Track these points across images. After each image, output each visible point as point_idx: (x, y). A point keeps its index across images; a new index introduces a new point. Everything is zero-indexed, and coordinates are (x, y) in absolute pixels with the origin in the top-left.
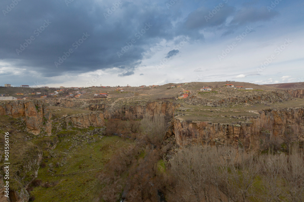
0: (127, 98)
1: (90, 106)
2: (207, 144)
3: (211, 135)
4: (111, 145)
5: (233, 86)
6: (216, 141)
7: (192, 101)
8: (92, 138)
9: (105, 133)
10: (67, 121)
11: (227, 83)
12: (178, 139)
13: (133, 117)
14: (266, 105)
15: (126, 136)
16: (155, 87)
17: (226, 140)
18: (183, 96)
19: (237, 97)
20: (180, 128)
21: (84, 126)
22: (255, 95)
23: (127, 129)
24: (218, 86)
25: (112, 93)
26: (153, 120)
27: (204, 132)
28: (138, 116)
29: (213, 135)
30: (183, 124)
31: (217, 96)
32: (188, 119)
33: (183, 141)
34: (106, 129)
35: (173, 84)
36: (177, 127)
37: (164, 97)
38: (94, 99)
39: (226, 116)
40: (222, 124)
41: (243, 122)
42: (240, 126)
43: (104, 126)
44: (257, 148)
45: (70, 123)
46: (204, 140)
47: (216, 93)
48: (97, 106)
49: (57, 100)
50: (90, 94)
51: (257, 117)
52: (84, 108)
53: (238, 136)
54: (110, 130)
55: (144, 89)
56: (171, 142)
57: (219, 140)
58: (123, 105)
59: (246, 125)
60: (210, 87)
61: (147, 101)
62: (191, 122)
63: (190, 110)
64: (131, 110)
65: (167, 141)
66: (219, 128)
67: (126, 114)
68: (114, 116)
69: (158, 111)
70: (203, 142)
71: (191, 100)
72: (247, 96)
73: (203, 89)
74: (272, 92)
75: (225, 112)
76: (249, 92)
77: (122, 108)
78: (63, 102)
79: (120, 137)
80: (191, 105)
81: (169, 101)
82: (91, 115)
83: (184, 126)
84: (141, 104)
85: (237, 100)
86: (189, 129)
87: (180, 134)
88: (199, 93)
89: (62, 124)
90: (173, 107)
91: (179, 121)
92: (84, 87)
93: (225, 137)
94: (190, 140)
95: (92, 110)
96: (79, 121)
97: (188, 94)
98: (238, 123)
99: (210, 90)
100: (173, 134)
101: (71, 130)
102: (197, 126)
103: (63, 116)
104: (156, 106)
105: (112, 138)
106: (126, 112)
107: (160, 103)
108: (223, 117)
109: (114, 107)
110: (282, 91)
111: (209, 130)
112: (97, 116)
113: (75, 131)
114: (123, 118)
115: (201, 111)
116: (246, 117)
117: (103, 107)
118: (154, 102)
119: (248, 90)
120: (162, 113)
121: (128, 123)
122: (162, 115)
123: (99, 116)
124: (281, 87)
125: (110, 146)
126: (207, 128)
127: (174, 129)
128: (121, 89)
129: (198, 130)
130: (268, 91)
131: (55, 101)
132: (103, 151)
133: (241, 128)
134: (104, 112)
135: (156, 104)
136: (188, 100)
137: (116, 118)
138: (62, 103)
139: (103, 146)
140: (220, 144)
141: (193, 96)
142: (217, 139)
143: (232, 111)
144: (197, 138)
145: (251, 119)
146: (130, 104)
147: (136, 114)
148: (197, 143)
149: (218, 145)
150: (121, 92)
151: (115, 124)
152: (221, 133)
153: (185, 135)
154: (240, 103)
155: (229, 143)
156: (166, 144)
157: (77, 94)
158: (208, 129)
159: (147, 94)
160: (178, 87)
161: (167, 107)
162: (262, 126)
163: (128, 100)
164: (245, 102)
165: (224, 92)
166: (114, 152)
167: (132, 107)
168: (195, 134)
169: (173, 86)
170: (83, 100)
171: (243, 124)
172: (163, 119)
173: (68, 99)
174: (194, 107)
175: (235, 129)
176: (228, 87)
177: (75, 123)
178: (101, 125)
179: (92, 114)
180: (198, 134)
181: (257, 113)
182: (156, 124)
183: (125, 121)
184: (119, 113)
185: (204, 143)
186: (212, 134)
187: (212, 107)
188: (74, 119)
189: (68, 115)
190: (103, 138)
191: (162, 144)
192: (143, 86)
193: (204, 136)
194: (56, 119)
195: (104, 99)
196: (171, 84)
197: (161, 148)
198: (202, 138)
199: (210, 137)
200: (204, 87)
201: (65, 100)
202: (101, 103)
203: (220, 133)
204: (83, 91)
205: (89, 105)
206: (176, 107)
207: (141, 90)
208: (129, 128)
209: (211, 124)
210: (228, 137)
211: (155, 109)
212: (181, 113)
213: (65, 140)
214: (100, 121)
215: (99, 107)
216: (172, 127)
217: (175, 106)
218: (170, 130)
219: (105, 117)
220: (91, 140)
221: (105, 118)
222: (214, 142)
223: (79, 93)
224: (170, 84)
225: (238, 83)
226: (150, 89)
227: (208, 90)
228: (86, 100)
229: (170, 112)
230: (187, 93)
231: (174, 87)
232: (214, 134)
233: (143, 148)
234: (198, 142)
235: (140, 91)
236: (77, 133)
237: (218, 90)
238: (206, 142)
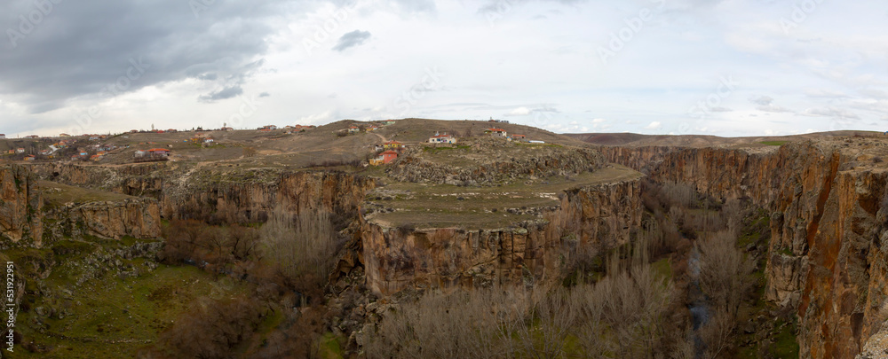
0: (223, 163)
1: (124, 183)
2: (452, 283)
3: (463, 261)
4: (179, 290)
5: (505, 134)
6: (474, 275)
7: (408, 172)
8: (130, 267)
9: (160, 257)
10: (74, 218)
11: (491, 126)
12: (375, 277)
13: (239, 215)
14: (567, 178)
15: (218, 269)
16: (304, 131)
17: (498, 268)
18: (382, 159)
19: (513, 160)
20: (380, 249)
21: (111, 234)
22: (549, 157)
23: (223, 249)
24: (473, 132)
25: (181, 147)
26: (298, 225)
27: (444, 256)
28: (254, 214)
29: (469, 260)
30: (391, 237)
31: (469, 157)
32: (403, 222)
33: (388, 281)
34: (164, 245)
35: (355, 121)
36: (373, 247)
37: (327, 160)
38: (135, 165)
39: (495, 211)
40: (487, 231)
41: (531, 222)
42: (526, 231)
43: (158, 238)
44: (556, 274)
45: (80, 224)
46: (446, 274)
47: (467, 149)
48: (141, 183)
49: (54, 166)
50: (126, 152)
51: (556, 207)
52: (110, 189)
53: (521, 255)
54: (174, 249)
55: (270, 135)
56: (354, 285)
57: (482, 271)
58: (211, 181)
59: (536, 228)
60: (453, 134)
61: (280, 171)
62: (412, 230)
63: (406, 196)
64: (233, 196)
65: (343, 283)
66: (481, 242)
67: (218, 207)
68: (186, 212)
69: (311, 200)
70: (442, 280)
71: (405, 169)
72: (533, 160)
73: (435, 139)
74: (578, 151)
75: (493, 200)
76: (538, 150)
77: (209, 189)
78: (66, 172)
79: (203, 269)
80: (404, 181)
81: (343, 172)
82: (126, 207)
83: (392, 243)
84: (263, 180)
85: (514, 167)
86: (405, 249)
87: (382, 263)
88: (426, 148)
89: (62, 224)
90: (356, 190)
91: (379, 228)
92: (112, 134)
93: (496, 262)
94: (409, 278)
95: (130, 194)
96: (99, 220)
97: (396, 151)
98: (521, 226)
99: (454, 141)
100: (358, 264)
101: (81, 240)
102: (428, 242)
103: (66, 204)
104: (307, 186)
105: (180, 270)
106: (220, 201)
107: (317, 178)
108: (489, 213)
109: (186, 186)
110: (593, 148)
111: (458, 250)
112: (141, 210)
113: (91, 243)
114: (211, 218)
115: (434, 198)
116: (535, 210)
117: (158, 185)
118: (299, 174)
119: (535, 145)
120: (323, 206)
121: (224, 233)
122: (325, 211)
123: (148, 211)
124: (592, 141)
125: (174, 292)
126: (452, 243)
127: (361, 250)
128: (206, 135)
129: (431, 249)
130: (570, 147)
131: (51, 167)
132: (156, 301)
133: (528, 236)
134: (159, 200)
135: (307, 178)
136: (396, 169)
137: (191, 218)
138: (63, 174)
139: (155, 288)
140: (485, 280)
141: (411, 159)
142: (476, 269)
143: (506, 196)
144: (427, 272)
145: (545, 213)
146: (231, 179)
147: (248, 209)
148: (427, 283)
149: (480, 282)
150: (207, 146)
151: (187, 235)
152: (486, 254)
153: (395, 266)
154: (520, 176)
155: (503, 274)
156: (339, 291)
157: (95, 153)
158: (455, 245)
159: (280, 150)
160: (368, 130)
161: (337, 189)
162: (564, 226)
163: (227, 168)
164: (529, 172)
165: (484, 149)
166: (184, 307)
167: (237, 189)
168: (422, 262)
169: (356, 127)
170: (108, 166)
171: (530, 226)
172: (327, 223)
173: (77, 165)
174: (416, 189)
175: (516, 240)
176: (494, 135)
177: (90, 224)
178: (153, 235)
179: (129, 205)
180: (430, 260)
181: (555, 199)
182: (305, 238)
183: (217, 228)
184: (201, 204)
185: (445, 281)
186: (466, 258)
187: (459, 186)
188: (89, 214)
189: (76, 204)
190: (155, 268)
191: (328, 291)
192: (269, 127)
193: (446, 265)
194: (50, 211)
195: (159, 164)
196: (347, 123)
197: (324, 302)
198: (440, 270)
199: (461, 266)
200: (437, 134)
201: (70, 166)
202: (152, 176)
203: (484, 254)
204: (111, 146)
205: (122, 179)
206: (364, 189)
207: (261, 140)
208: (228, 246)
209: (462, 232)
210: (502, 261)
211: (303, 194)
212: (382, 206)
213: (69, 263)
214: (149, 223)
215: (148, 187)
216: (357, 246)
217: (360, 186)
218: (349, 253)
219: (163, 214)
220: (125, 270)
221: (162, 217)
222: (469, 277)
223: (101, 149)
224: (345, 121)
225: (515, 126)
226: (288, 135)
227: (448, 141)
228: (115, 166)
229: (347, 202)
230: (393, 149)
231: (358, 130)
232: (470, 258)
233: (272, 303)
234: (430, 281)
235: (259, 143)
236: (95, 248)
237: (472, 143)
238: (450, 279)
